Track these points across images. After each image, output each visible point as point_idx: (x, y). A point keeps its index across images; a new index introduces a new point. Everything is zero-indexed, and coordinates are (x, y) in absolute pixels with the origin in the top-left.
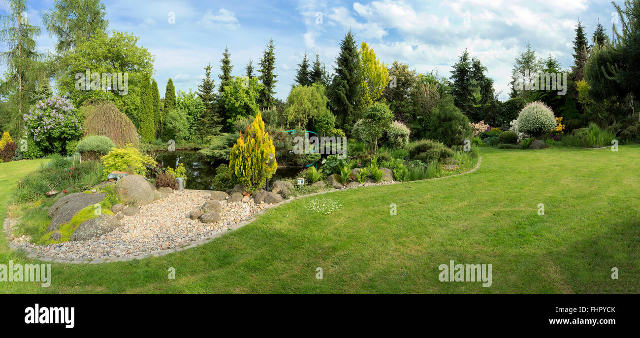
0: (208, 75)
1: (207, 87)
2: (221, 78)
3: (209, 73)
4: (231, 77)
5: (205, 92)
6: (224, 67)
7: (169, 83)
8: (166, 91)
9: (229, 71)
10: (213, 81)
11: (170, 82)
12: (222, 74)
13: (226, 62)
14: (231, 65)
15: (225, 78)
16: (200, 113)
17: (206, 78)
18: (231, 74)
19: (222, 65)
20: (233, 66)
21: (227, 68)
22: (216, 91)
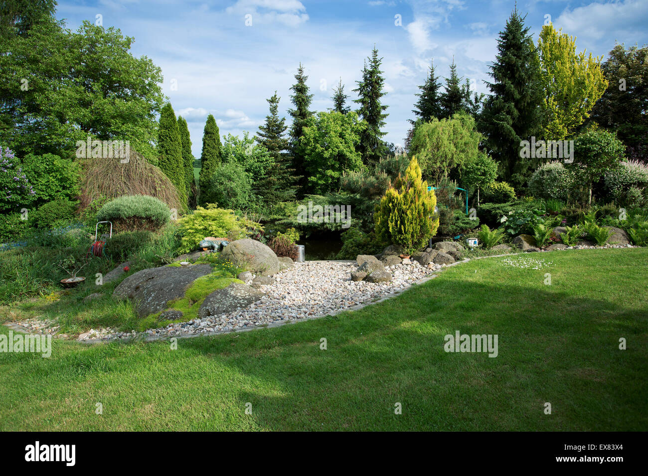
0: (274, 110)
1: (273, 128)
2: (293, 114)
3: (275, 108)
4: (311, 114)
5: (269, 137)
6: (297, 97)
7: (208, 122)
8: (204, 135)
9: (306, 105)
10: (284, 119)
11: (211, 120)
12: (295, 108)
13: (301, 89)
14: (308, 93)
15: (300, 115)
16: (265, 168)
17: (270, 115)
18: (310, 108)
19: (295, 94)
20: (312, 95)
21: (303, 100)
22: (286, 136)
